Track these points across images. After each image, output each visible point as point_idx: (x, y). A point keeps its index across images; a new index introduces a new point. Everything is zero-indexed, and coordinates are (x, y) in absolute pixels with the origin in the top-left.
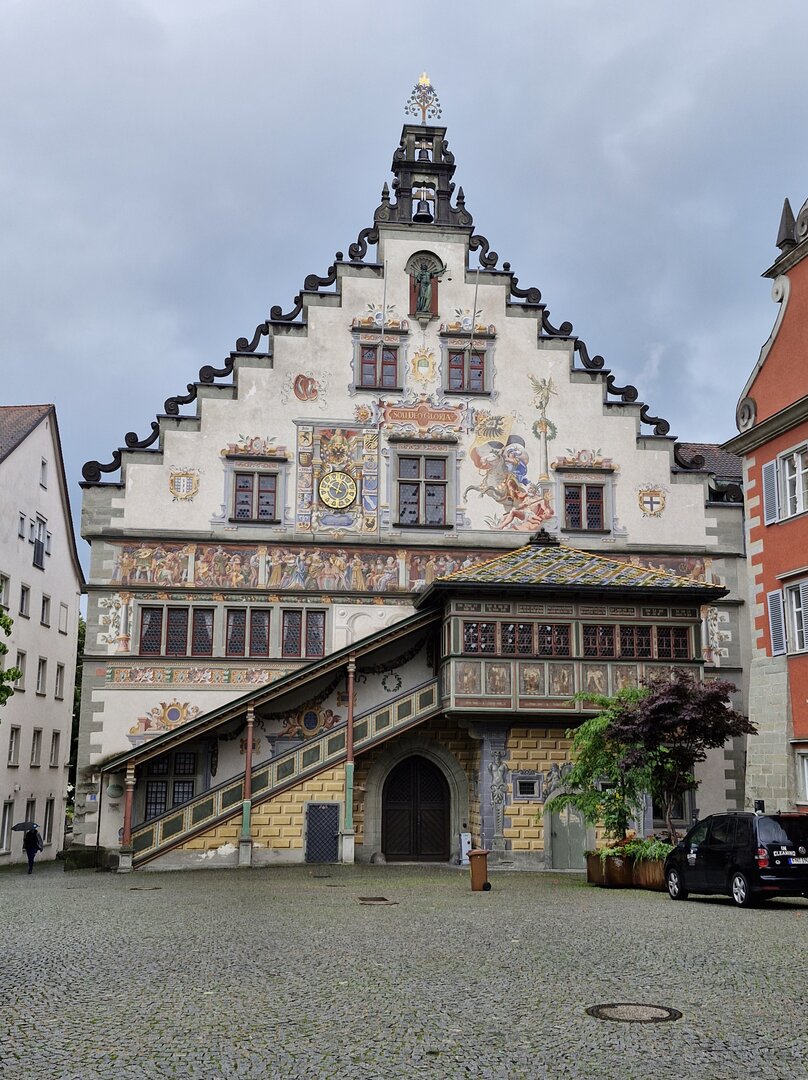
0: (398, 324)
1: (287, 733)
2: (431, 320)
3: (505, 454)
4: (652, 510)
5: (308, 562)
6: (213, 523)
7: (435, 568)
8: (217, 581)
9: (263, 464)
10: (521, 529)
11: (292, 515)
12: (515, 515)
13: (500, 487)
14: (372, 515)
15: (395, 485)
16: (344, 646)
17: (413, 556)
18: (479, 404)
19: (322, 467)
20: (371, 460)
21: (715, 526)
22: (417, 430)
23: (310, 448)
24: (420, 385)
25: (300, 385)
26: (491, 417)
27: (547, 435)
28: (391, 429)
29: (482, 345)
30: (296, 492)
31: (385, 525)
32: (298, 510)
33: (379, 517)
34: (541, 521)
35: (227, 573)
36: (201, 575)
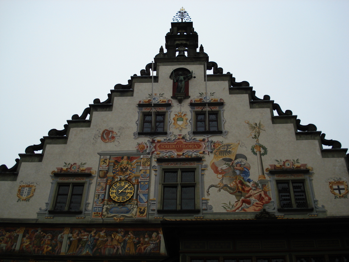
0: (165, 102)
2: (184, 98)
3: (234, 164)
5: (97, 237)
6: (38, 214)
8: (34, 250)
9: (76, 178)
10: (248, 210)
11: (90, 208)
12: (243, 201)
14: (143, 206)
15: (160, 187)
18: (215, 139)
19: (113, 178)
20: (145, 173)
22: (176, 154)
23: (107, 167)
24: (178, 130)
25: (105, 134)
26: (223, 145)
27: (261, 153)
28: (159, 154)
29: (216, 109)
30: (95, 194)
31: (152, 212)
32: (94, 204)
33: (148, 207)
34: (262, 205)
35: (41, 245)
36: (24, 247)
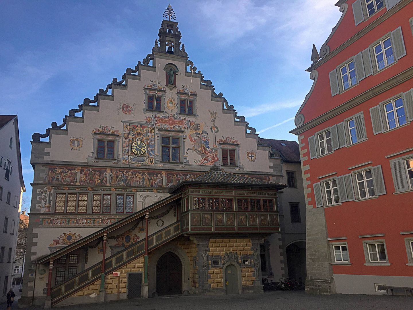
0: (162, 88)
1: (118, 244)
2: (174, 88)
3: (201, 137)
4: (252, 159)
5: (127, 175)
6: (88, 159)
7: (176, 178)
8: (90, 182)
9: (109, 137)
10: (207, 164)
11: (120, 157)
12: (205, 159)
13: (199, 149)
14: (152, 158)
15: (161, 147)
16: (141, 209)
17: (168, 174)
18: (191, 119)
19: (133, 139)
20: (152, 137)
21: (272, 165)
22: (169, 127)
23: (128, 131)
24: (170, 111)
25: (125, 108)
26: (196, 124)
27: (216, 131)
28: (159, 126)
29: (192, 98)
30: (122, 148)
31: (157, 162)
32: (123, 155)
33: (155, 159)
34: (214, 162)
35: (94, 179)
36: (82, 180)
